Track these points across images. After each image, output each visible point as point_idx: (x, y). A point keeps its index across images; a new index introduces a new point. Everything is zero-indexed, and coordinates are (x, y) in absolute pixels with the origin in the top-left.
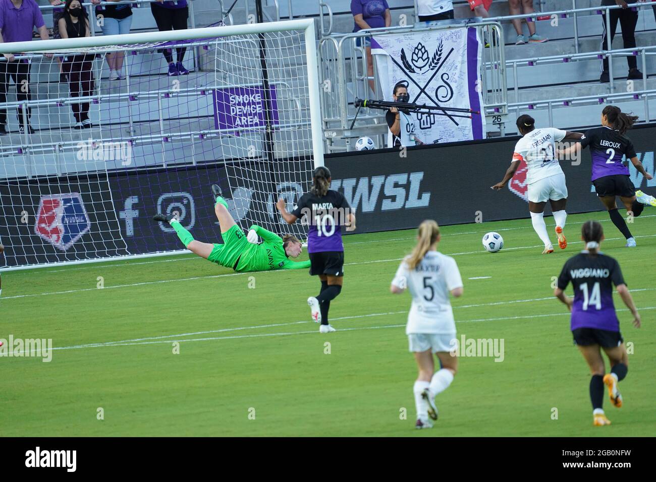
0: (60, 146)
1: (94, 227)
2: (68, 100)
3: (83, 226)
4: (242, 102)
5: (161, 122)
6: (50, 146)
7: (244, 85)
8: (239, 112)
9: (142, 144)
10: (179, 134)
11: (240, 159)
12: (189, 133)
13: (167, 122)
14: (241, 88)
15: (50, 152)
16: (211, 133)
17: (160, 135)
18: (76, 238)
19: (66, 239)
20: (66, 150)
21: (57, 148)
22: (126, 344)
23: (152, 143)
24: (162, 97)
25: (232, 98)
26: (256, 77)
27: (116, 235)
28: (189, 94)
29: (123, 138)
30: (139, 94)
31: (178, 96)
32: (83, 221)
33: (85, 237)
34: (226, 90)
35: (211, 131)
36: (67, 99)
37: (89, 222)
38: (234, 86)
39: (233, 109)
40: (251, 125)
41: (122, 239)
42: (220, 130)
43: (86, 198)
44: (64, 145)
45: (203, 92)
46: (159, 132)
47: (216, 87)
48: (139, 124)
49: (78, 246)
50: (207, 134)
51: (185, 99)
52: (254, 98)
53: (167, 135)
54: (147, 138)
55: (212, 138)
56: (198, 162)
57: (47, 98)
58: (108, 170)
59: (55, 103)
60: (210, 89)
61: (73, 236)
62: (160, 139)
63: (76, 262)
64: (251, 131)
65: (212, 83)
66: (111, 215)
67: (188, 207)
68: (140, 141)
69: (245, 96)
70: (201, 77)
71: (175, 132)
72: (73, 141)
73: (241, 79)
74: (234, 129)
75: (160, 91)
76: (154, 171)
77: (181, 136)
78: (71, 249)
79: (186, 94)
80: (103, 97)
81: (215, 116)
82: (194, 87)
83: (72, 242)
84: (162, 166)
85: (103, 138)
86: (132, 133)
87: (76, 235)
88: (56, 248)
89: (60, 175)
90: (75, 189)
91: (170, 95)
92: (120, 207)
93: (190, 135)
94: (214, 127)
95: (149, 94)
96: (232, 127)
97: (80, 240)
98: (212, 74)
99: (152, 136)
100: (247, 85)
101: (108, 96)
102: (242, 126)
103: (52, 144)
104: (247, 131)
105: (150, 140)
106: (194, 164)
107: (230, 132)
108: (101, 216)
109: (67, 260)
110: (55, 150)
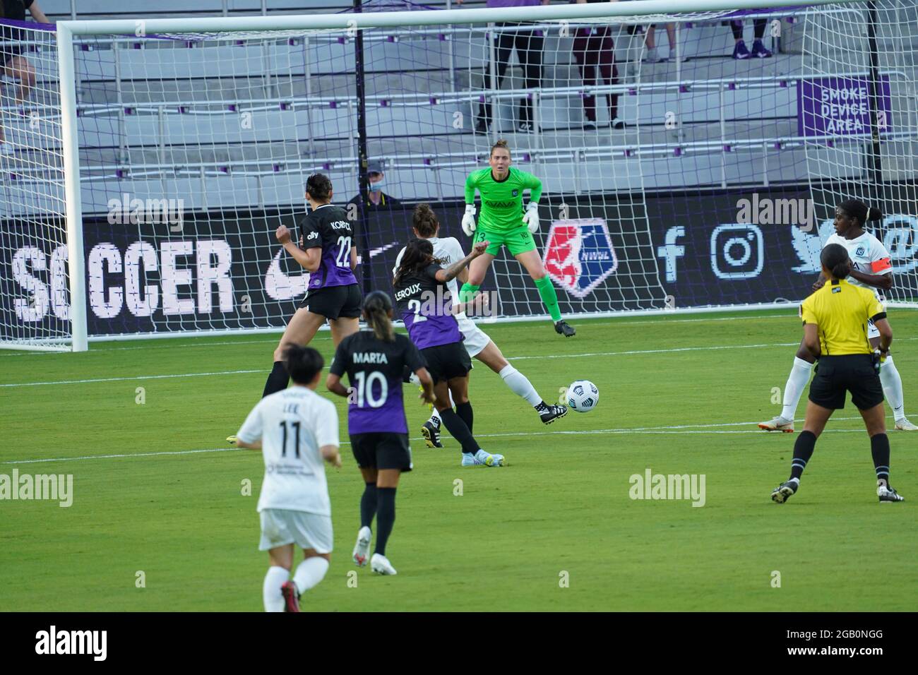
0: (581, 153)
1: (622, 267)
2: (595, 90)
3: (607, 265)
4: (838, 99)
5: (723, 123)
6: (567, 152)
7: (844, 74)
8: (834, 112)
9: (695, 154)
10: (747, 141)
11: (833, 179)
12: (761, 140)
13: (731, 124)
14: (839, 78)
15: (568, 160)
16: (792, 142)
17: (719, 142)
18: (598, 282)
19: (584, 283)
20: (589, 159)
21: (577, 154)
22: (663, 432)
23: (709, 153)
24: (725, 89)
25: (825, 93)
26: (861, 63)
27: (652, 280)
28: (764, 85)
29: (669, 145)
30: (693, 84)
31: (748, 88)
32: (608, 258)
33: (610, 280)
34: (817, 80)
35: (794, 139)
36: (594, 87)
37: (615, 261)
38: (829, 75)
39: (825, 109)
40: (853, 132)
41: (660, 285)
42: (805, 138)
43: (613, 227)
44: (587, 152)
45: (784, 83)
46: (719, 138)
47: (802, 77)
48: (692, 125)
49: (599, 293)
50: (786, 142)
51: (757, 93)
52: (857, 92)
53: (728, 142)
54: (701, 145)
55: (793, 148)
56: (770, 182)
57: (566, 86)
58: (646, 189)
59: (577, 93)
60: (793, 79)
61: (593, 279)
62: (720, 148)
63: (597, 314)
64: (852, 140)
65: (797, 71)
66: (646, 253)
67: (754, 244)
68: (692, 149)
69: (845, 89)
70: (780, 61)
71: (741, 139)
72: (600, 145)
73: (839, 66)
74: (826, 137)
75: (723, 80)
76: (709, 193)
77: (750, 144)
78: (589, 297)
79: (759, 85)
80: (643, 87)
81: (799, 117)
82: (771, 75)
83: (592, 287)
84: (720, 185)
85: (641, 144)
86: (681, 138)
87: (597, 278)
88: (569, 294)
89: (578, 193)
90: (598, 213)
91: (737, 86)
92: (660, 241)
93: (762, 143)
94: (797, 133)
95: (707, 84)
96: (823, 134)
97: (602, 285)
98: (796, 57)
99: (710, 143)
100: (847, 74)
101: (651, 84)
102: (838, 133)
103: (570, 149)
104: (846, 140)
105: (706, 149)
106: (766, 185)
107: (820, 141)
108: (633, 253)
109: (583, 311)
110: (574, 158)
